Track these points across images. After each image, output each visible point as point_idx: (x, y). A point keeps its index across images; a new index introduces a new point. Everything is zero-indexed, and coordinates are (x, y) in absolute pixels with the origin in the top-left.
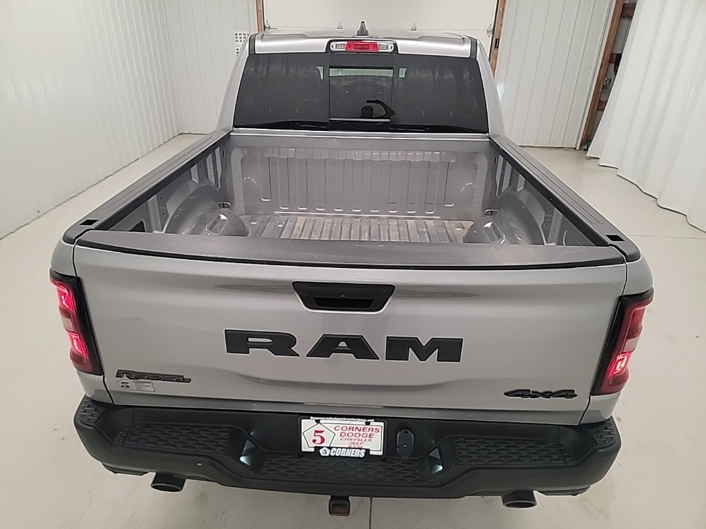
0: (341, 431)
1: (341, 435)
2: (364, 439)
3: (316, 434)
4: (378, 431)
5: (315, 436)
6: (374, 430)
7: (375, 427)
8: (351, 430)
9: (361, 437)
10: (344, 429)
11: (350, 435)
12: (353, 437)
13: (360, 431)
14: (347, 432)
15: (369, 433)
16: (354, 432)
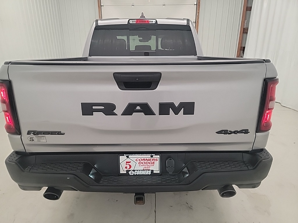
0: (139, 161)
1: (139, 164)
2: (150, 165)
3: (127, 164)
4: (157, 160)
5: (126, 165)
6: (155, 160)
7: (155, 158)
8: (144, 161)
9: (149, 164)
10: (141, 160)
11: (144, 163)
12: (145, 164)
13: (148, 161)
14: (142, 162)
15: (152, 162)
16: (145, 162)
